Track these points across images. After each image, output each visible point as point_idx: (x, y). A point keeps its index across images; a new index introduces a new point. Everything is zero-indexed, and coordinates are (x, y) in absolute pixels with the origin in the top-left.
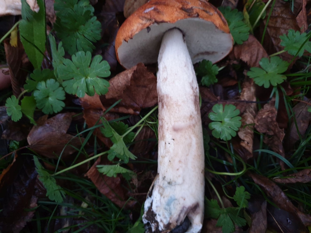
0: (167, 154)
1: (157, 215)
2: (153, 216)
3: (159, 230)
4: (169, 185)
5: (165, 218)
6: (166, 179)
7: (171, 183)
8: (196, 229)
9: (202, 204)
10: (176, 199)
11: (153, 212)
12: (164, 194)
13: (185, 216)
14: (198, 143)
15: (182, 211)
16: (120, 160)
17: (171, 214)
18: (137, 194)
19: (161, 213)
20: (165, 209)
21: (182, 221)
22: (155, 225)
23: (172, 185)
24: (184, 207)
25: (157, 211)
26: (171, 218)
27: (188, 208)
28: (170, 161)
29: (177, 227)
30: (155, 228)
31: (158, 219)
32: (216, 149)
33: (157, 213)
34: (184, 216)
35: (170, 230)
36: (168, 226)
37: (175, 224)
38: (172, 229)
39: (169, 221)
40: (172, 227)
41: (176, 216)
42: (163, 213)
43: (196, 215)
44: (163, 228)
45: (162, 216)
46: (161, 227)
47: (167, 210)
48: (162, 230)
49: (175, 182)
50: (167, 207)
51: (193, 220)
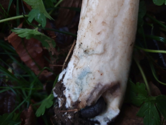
0: (88, 14)
1: (66, 89)
2: (62, 89)
3: (65, 107)
4: (85, 55)
5: (75, 94)
6: (83, 46)
7: (87, 52)
8: (111, 114)
9: (124, 85)
10: (90, 73)
11: (63, 84)
12: (78, 66)
13: (100, 96)
14: (133, 4)
15: (95, 88)
16: (39, 25)
17: (82, 90)
18: (54, 65)
19: (71, 87)
20: (77, 83)
21: (94, 102)
22: (61, 100)
23: (89, 55)
24: (99, 84)
25: (67, 84)
26: (81, 95)
27: (105, 86)
28: (90, 22)
29: (87, 107)
30: (61, 104)
31: (67, 93)
32: (152, 25)
33: (67, 86)
34: (98, 96)
35: (78, 109)
36: (76, 104)
37: (85, 103)
38: (81, 109)
39: (79, 98)
40: (81, 106)
41: (88, 94)
42: (73, 87)
43: (115, 97)
44: (70, 106)
45: (71, 90)
46: (68, 105)
47: (78, 85)
48: (69, 107)
49: (93, 50)
50: (79, 81)
51: (110, 102)
